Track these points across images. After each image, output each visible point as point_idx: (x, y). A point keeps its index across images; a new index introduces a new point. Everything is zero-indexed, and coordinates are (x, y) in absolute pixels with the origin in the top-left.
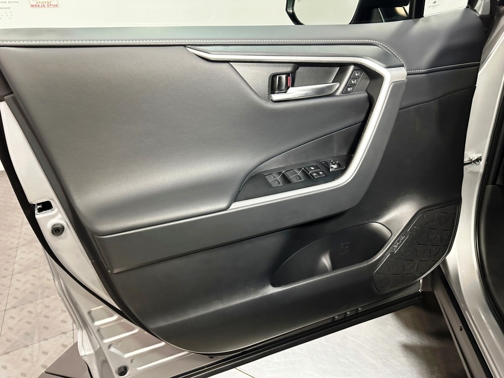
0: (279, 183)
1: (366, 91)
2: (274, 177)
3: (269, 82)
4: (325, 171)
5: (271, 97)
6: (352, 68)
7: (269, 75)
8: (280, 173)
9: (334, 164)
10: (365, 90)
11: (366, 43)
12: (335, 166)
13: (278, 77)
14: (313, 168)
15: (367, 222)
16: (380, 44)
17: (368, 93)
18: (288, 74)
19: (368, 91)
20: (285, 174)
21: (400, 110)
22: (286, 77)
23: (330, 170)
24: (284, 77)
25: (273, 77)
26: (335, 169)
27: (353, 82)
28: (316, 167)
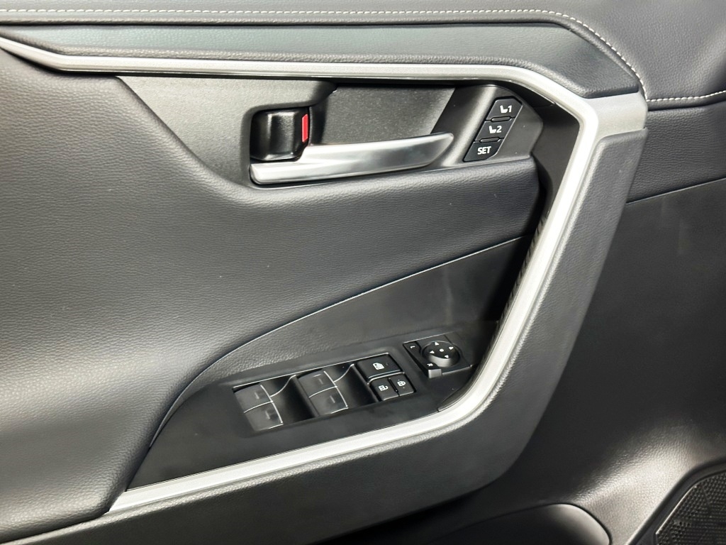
0: (274, 417)
1: (532, 154)
2: (263, 396)
3: (243, 132)
4: (414, 376)
5: (250, 171)
6: (489, 92)
7: (243, 112)
8: (279, 382)
9: (442, 355)
10: (529, 150)
11: (535, 17)
12: (443, 362)
13: (270, 116)
14: (379, 366)
15: (542, 502)
16: (574, 22)
17: (536, 161)
18: (300, 109)
19: (535, 154)
20: (296, 382)
21: (627, 202)
22: (295, 117)
23: (427, 374)
24: (288, 116)
25: (256, 118)
26: (444, 369)
27: (492, 131)
28: (391, 362)
